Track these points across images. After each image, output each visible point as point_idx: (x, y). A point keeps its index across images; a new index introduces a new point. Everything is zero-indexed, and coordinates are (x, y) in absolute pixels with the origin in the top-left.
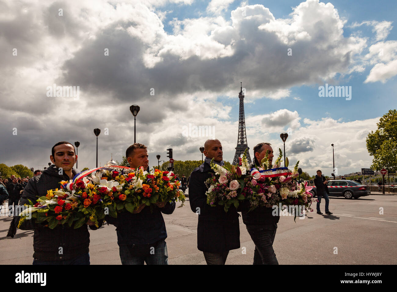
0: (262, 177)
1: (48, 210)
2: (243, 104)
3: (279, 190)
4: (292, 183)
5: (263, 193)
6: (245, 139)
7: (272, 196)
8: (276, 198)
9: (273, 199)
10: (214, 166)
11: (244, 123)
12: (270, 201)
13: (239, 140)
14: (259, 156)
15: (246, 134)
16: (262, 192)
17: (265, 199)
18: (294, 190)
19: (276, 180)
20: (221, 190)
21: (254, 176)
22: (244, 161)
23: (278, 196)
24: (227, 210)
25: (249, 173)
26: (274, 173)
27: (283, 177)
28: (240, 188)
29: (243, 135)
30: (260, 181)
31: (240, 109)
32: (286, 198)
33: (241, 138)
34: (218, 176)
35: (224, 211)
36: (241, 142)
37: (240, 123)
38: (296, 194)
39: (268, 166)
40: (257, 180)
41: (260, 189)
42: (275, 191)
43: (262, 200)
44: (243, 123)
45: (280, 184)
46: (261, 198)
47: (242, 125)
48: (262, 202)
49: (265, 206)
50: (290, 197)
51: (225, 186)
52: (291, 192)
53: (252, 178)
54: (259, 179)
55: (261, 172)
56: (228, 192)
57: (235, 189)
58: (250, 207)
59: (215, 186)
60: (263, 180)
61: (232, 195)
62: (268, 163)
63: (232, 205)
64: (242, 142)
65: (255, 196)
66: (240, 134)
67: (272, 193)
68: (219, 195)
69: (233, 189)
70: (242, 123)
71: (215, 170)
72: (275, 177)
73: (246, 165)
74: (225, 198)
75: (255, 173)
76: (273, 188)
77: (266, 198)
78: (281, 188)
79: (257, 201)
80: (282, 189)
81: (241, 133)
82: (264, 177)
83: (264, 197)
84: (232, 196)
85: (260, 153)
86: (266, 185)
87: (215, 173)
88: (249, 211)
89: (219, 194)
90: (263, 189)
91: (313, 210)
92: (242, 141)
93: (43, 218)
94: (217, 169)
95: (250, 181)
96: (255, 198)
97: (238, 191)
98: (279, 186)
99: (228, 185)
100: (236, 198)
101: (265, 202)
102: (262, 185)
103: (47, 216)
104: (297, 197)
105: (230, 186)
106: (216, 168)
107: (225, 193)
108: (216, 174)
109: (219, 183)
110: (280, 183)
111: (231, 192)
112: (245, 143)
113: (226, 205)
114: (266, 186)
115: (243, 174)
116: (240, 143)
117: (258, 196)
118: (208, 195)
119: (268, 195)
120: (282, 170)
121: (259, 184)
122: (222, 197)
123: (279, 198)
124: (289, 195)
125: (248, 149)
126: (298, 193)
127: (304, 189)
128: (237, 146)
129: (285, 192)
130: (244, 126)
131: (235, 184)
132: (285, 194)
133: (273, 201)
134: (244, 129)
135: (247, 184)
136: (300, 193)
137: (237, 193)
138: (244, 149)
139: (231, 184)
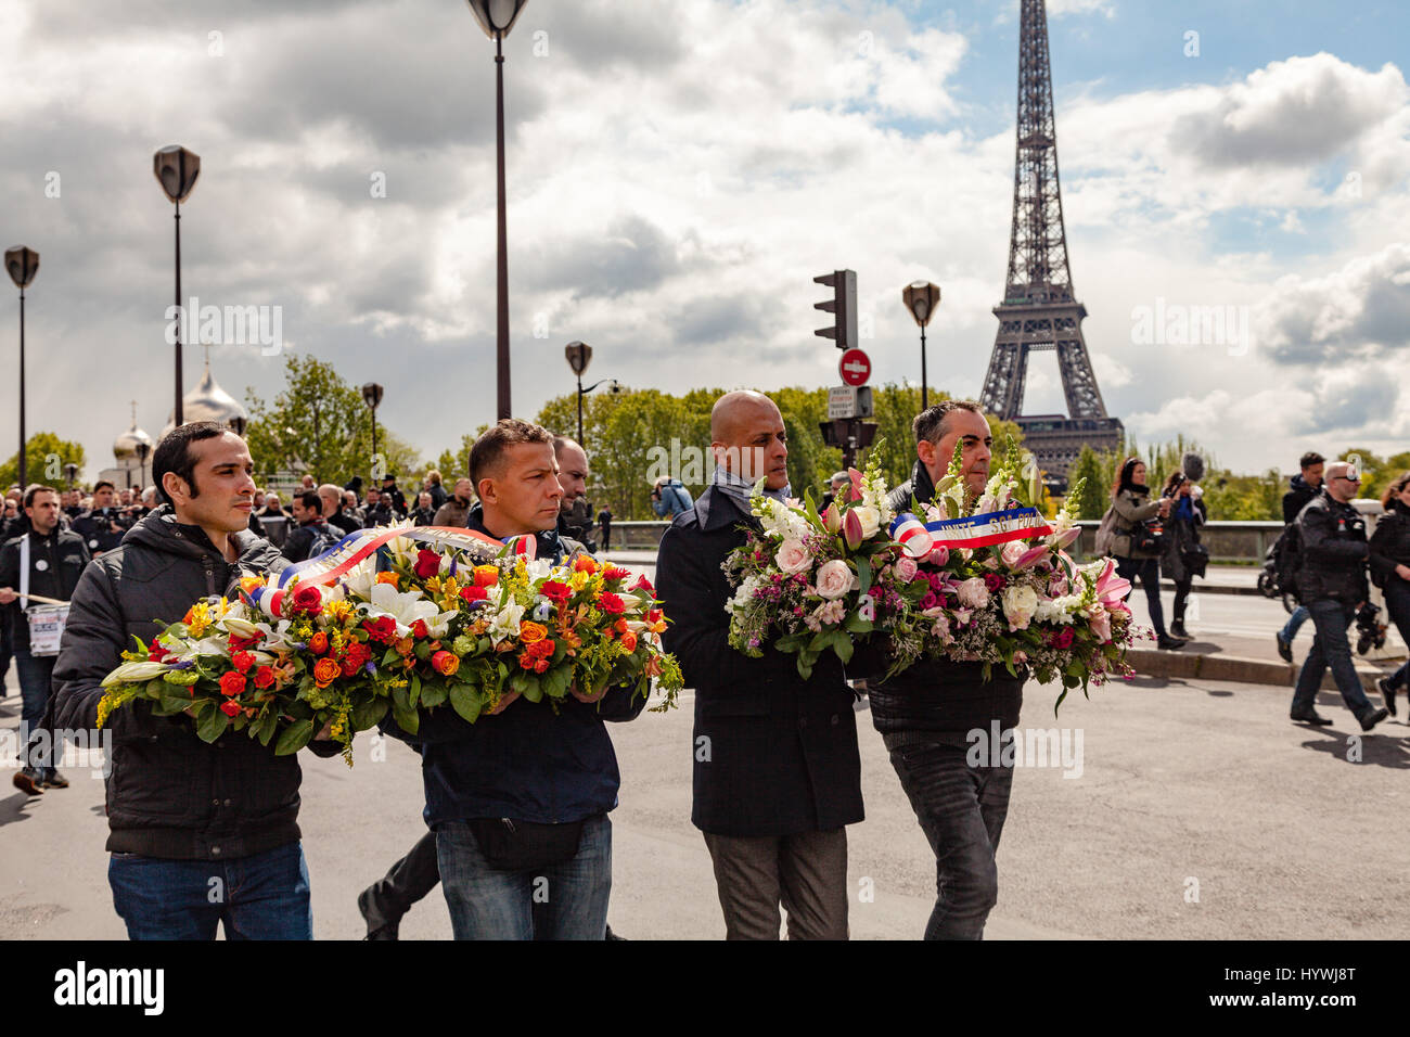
0: (935, 550)
1: (197, 676)
3: (999, 597)
4: (1052, 567)
5: (939, 608)
6: (1060, 249)
7: (972, 619)
8: (989, 625)
9: (975, 632)
11: (1052, 142)
12: (966, 638)
13: (1020, 260)
14: (931, 456)
15: (1060, 218)
16: (935, 606)
17: (948, 631)
18: (1057, 595)
19: (990, 560)
20: (788, 596)
21: (907, 544)
22: (870, 485)
23: (994, 617)
24: (810, 671)
25: (888, 532)
26: (980, 532)
27: (1018, 548)
28: (856, 588)
29: (1045, 226)
30: (927, 566)
32: (1023, 625)
33: (1030, 244)
34: (772, 545)
35: (797, 671)
36: (1032, 273)
37: (1021, 144)
38: (1064, 611)
40: (916, 559)
41: (930, 593)
42: (986, 600)
43: (936, 635)
44: (1045, 148)
45: (1006, 574)
46: (930, 628)
47: (1038, 160)
48: (936, 639)
49: (948, 655)
50: (1044, 622)
51: (801, 583)
52: (1045, 602)
53: (900, 554)
54: (925, 555)
55: (932, 527)
56: (813, 605)
57: (837, 593)
58: (892, 661)
59: (762, 581)
60: (941, 558)
61: (825, 614)
62: (962, 493)
63: (829, 652)
64: (1040, 269)
65: (910, 620)
66: (1022, 215)
67: (972, 607)
68: (780, 615)
69: (830, 593)
70: (1037, 145)
72: (983, 548)
73: (877, 503)
74: (803, 625)
75: (908, 535)
76: (975, 590)
77: (950, 627)
78: (1008, 586)
79: (919, 637)
80: (1012, 592)
81: (1029, 208)
82: (943, 550)
83: (942, 625)
84: (828, 621)
85: (934, 444)
86: (953, 577)
87: (764, 530)
88: (888, 676)
89: (781, 611)
90: (938, 593)
92: (1038, 265)
93: (180, 701)
94: (772, 517)
95: (893, 564)
96: (907, 628)
97: (849, 599)
98: (998, 581)
99: (812, 578)
100: (842, 626)
101: (948, 642)
102: (937, 578)
103: (192, 695)
104: (1066, 623)
105: (820, 583)
107: (803, 608)
108: (767, 534)
109: (779, 570)
110: (1004, 569)
111: (822, 606)
112: (1058, 278)
113: (803, 654)
114: (952, 580)
115: (866, 533)
116: (1022, 278)
117: (923, 621)
118: (736, 613)
119: (955, 613)
120: (1013, 518)
121: (924, 575)
122: (791, 622)
123: (998, 625)
124: (1036, 613)
125: (1074, 315)
126: (1072, 607)
127: (1090, 592)
128: (1007, 297)
129: (1023, 604)
130: (1050, 163)
131: (839, 575)
132: (1022, 612)
133: (975, 637)
134: (1046, 181)
135: (883, 576)
136: (1078, 608)
137: (844, 608)
138: (1051, 317)
139: (821, 573)
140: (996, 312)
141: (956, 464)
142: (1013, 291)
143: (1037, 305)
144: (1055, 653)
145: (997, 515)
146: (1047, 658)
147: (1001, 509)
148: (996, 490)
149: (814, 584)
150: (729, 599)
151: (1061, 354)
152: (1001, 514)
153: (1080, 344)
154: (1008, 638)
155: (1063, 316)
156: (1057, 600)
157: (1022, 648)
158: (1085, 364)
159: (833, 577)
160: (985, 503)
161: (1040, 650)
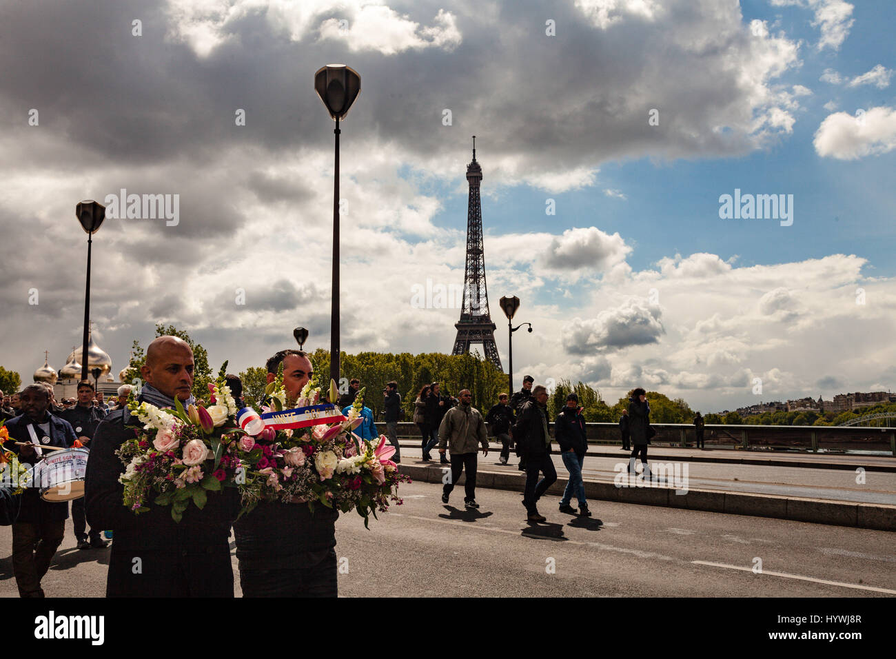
0: (266, 430)
2: (479, 199)
3: (312, 458)
4: (347, 440)
5: (270, 468)
6: (485, 299)
7: (294, 474)
8: (307, 477)
9: (297, 483)
10: (139, 408)
11: (482, 252)
12: (291, 487)
13: (467, 303)
16: (268, 467)
17: (278, 482)
18: (350, 455)
19: (306, 436)
20: (160, 467)
21: (248, 426)
22: (220, 392)
23: (310, 471)
24: (180, 517)
25: (234, 419)
26: (294, 419)
27: (321, 430)
28: (211, 458)
29: (478, 289)
30: (262, 440)
31: (469, 213)
32: (329, 476)
34: (153, 433)
35: (172, 519)
37: (468, 252)
38: (354, 466)
39: (283, 402)
40: (255, 437)
41: (264, 458)
42: (303, 461)
43: (270, 486)
44: (479, 254)
45: (316, 444)
46: (266, 481)
47: (475, 260)
48: (271, 488)
49: (279, 499)
50: (342, 473)
51: (169, 457)
52: (342, 461)
53: (242, 434)
54: (260, 434)
55: (264, 417)
56: (178, 471)
57: (196, 462)
59: (143, 459)
60: (270, 435)
61: (188, 476)
62: (285, 396)
63: (190, 502)
65: (251, 476)
67: (294, 466)
68: (155, 481)
69: (192, 462)
70: (475, 252)
71: (142, 418)
72: (301, 428)
73: (226, 402)
74: (172, 487)
75: (249, 420)
76: (297, 456)
77: (279, 479)
78: (318, 451)
79: (257, 487)
80: (320, 456)
82: (271, 430)
83: (274, 477)
84: (190, 481)
86: (280, 447)
87: (144, 424)
88: (239, 516)
89: (155, 478)
90: (270, 458)
91: (401, 501)
94: (146, 415)
95: (238, 441)
97: (207, 466)
98: (310, 449)
99: (179, 453)
100: (199, 485)
101: (278, 489)
102: (269, 448)
104: (356, 473)
105: (184, 456)
106: (144, 413)
107: (171, 474)
108: (146, 428)
109: (156, 450)
110: (315, 441)
111: (185, 472)
112: (484, 312)
113: (175, 505)
114: (279, 450)
115: (216, 423)
116: (468, 311)
117: (260, 477)
119: (282, 471)
120: (321, 410)
121: (260, 446)
122: (163, 484)
123: (314, 476)
124: (337, 467)
125: (491, 328)
126: (359, 462)
127: (369, 452)
128: (461, 319)
129: (329, 462)
130: (481, 261)
131: (197, 450)
132: (328, 467)
133: (297, 487)
134: (479, 269)
135: (230, 448)
136: (363, 463)
137: (201, 472)
138: (481, 329)
139: (186, 450)
140: (456, 326)
141: (279, 378)
142: (464, 316)
143: (474, 323)
144: (351, 492)
145: (310, 408)
146: (346, 496)
147: (311, 404)
148: (308, 394)
149: (181, 458)
150: (121, 474)
151: (485, 346)
152: (312, 407)
153: (493, 341)
154: (321, 485)
155: (486, 329)
156: (350, 459)
157: (330, 490)
158: (495, 350)
159: (194, 451)
160: (300, 402)
161: (341, 491)
